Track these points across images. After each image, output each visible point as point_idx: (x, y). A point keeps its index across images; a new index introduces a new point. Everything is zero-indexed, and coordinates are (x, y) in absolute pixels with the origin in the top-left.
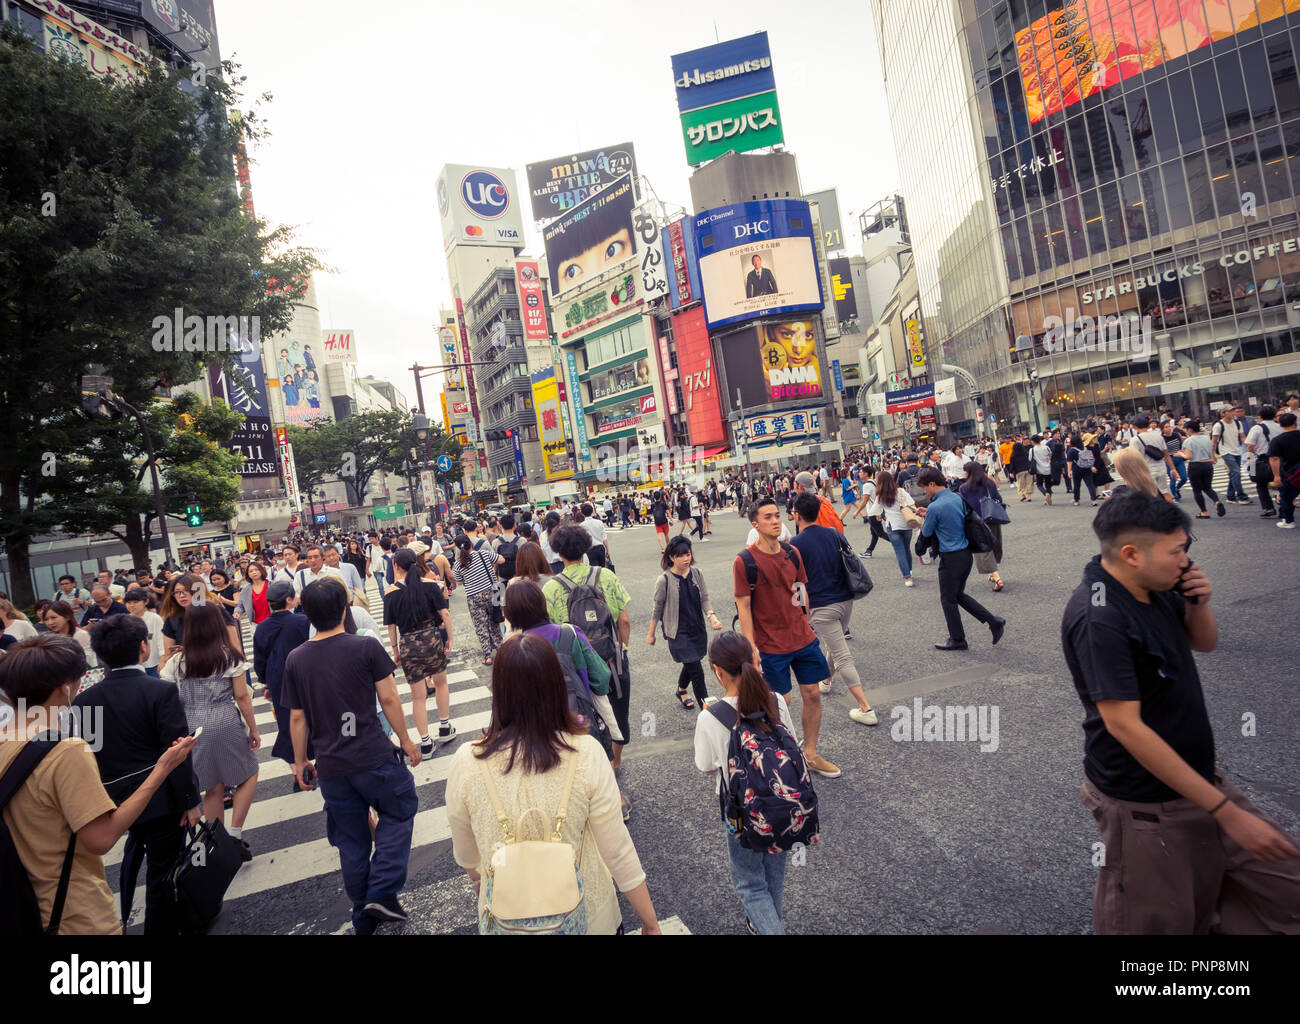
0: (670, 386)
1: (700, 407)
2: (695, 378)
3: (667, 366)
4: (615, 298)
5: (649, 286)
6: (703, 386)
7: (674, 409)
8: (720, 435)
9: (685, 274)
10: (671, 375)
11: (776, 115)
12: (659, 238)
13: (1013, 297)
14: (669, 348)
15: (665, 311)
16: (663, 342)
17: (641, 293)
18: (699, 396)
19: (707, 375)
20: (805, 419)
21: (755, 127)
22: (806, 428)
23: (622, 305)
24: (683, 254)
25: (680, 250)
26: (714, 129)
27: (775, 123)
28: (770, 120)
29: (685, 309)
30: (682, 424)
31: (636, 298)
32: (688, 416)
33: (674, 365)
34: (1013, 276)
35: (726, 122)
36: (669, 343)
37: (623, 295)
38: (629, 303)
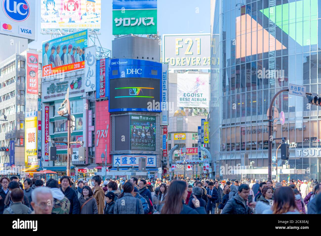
0: (90, 134)
1: (101, 146)
2: (101, 132)
3: (90, 124)
4: (72, 86)
5: (88, 84)
6: (104, 136)
7: (90, 145)
8: (108, 160)
9: (104, 84)
10: (92, 128)
11: (155, 20)
12: (95, 64)
13: (223, 125)
14: (93, 116)
15: (93, 98)
16: (90, 112)
17: (83, 87)
18: (102, 141)
19: (107, 132)
21: (144, 24)
23: (74, 90)
24: (104, 74)
25: (103, 72)
26: (127, 21)
27: (154, 24)
28: (152, 22)
29: (102, 100)
30: (93, 152)
31: (81, 89)
32: (96, 149)
33: (93, 124)
34: (224, 118)
35: (133, 19)
36: (93, 113)
37: (76, 86)
38: (78, 90)
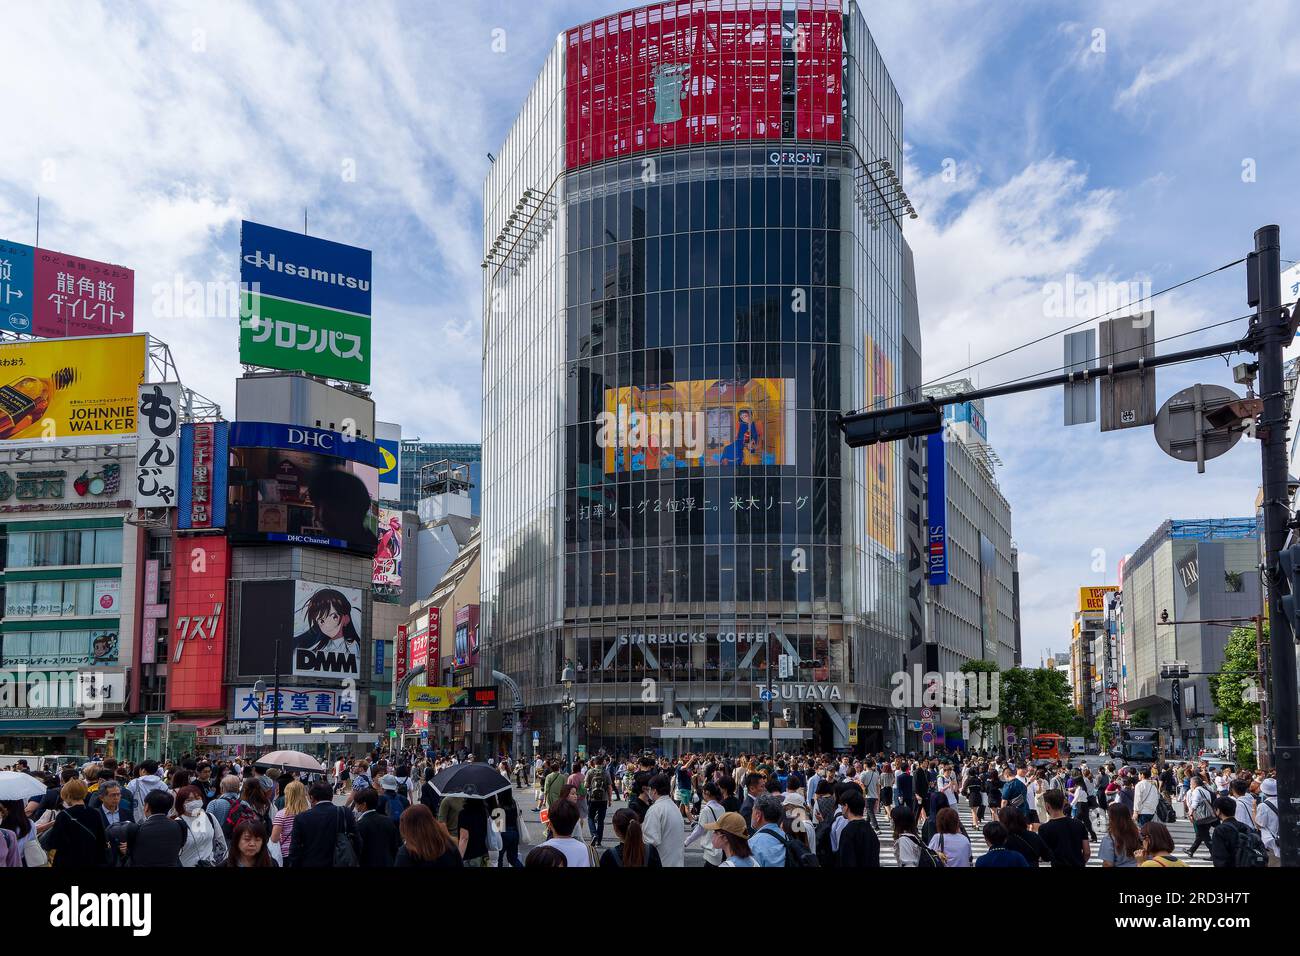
0: (150, 629)
1: (192, 662)
2: (192, 624)
3: (151, 596)
4: (82, 486)
5: (146, 488)
6: (202, 634)
7: (149, 656)
8: (216, 703)
9: (207, 492)
10: (158, 611)
11: (366, 349)
12: (178, 432)
13: (566, 622)
14: (160, 576)
15: (164, 525)
16: (153, 566)
17: (128, 490)
18: (194, 648)
19: (213, 623)
20: (332, 701)
21: (337, 353)
22: (331, 711)
23: (90, 499)
24: (210, 466)
25: (205, 460)
26: (286, 332)
27: (360, 358)
28: (355, 352)
29: (197, 534)
30: (156, 679)
31: (120, 497)
32: (170, 672)
33: (163, 598)
34: (569, 603)
35: (302, 328)
36: (162, 568)
37: (97, 487)
38: (104, 500)
